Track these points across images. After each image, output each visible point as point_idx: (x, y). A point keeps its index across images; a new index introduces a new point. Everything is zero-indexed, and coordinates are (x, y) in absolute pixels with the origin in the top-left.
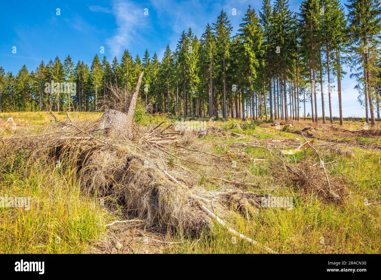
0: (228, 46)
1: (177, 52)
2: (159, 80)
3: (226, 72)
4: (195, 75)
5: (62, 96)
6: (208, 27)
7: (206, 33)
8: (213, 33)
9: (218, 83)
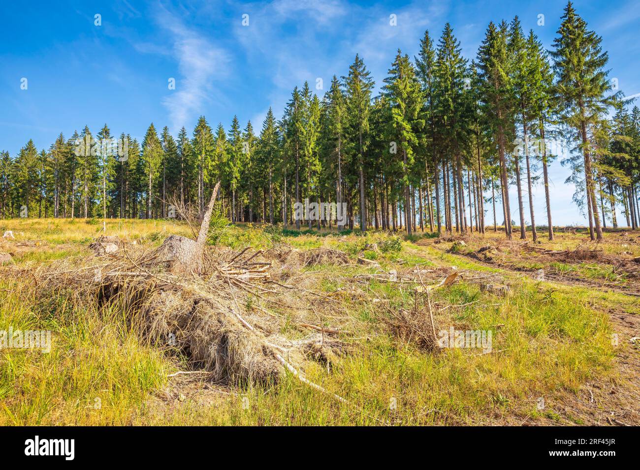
0: (366, 112)
1: (285, 121)
2: (256, 166)
3: (363, 154)
4: (314, 159)
5: (92, 192)
6: (335, 82)
7: (331, 92)
8: (343, 92)
9: (350, 171)
